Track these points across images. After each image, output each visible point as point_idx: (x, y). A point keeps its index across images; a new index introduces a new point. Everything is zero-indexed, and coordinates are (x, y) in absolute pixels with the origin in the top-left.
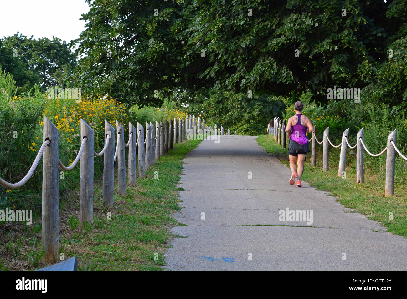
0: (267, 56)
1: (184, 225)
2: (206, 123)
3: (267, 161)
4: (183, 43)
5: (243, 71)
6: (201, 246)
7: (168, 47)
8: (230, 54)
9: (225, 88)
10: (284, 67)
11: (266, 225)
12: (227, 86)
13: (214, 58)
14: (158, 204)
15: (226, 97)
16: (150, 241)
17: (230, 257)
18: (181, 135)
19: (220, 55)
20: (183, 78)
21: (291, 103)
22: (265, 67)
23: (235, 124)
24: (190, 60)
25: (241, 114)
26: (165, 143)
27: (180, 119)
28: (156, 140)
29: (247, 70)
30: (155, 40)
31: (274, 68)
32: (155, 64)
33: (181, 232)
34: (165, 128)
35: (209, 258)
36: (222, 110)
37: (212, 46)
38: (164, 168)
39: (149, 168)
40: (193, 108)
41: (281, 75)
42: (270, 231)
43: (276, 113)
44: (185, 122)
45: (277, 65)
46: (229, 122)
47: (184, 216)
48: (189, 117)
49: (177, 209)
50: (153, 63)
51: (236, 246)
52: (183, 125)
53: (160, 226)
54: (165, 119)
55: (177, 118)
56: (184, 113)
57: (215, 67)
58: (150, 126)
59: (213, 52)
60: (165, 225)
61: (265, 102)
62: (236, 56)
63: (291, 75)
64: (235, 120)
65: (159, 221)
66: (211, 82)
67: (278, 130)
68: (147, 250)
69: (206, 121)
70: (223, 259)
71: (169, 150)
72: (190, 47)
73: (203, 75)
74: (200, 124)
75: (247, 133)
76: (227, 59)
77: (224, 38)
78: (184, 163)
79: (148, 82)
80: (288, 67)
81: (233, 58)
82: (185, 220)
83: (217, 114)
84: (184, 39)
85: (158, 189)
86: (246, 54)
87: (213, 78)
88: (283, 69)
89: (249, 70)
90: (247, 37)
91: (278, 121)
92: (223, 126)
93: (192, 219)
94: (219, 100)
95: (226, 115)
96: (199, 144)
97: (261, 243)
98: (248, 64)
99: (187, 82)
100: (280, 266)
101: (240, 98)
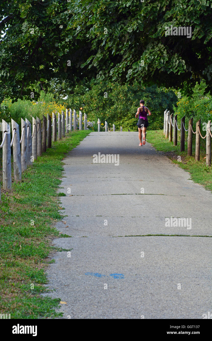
0: (156, 42)
1: (67, 236)
2: (88, 117)
3: (157, 161)
4: (61, 27)
5: (130, 60)
6: (87, 261)
7: (44, 32)
8: (115, 41)
9: (110, 79)
10: (176, 55)
11: (158, 235)
12: (111, 78)
13: (97, 44)
14: (37, 213)
15: (110, 88)
16: (29, 256)
17: (119, 273)
18: (61, 131)
19: (104, 42)
20: (61, 68)
21: (183, 95)
22: (154, 55)
23: (121, 118)
24: (70, 47)
25: (127, 107)
26: (43, 141)
27: (59, 114)
28: (33, 139)
29: (134, 59)
30: (29, 24)
31: (165, 56)
32: (30, 52)
33: (64, 245)
34: (42, 124)
35: (96, 274)
36: (106, 103)
37: (95, 31)
38: (42, 171)
39: (26, 171)
40: (73, 101)
41: (173, 64)
42: (162, 241)
43: (166, 106)
44: (64, 117)
45: (168, 53)
46: (114, 116)
47: (66, 225)
48: (69, 111)
49: (59, 217)
50: (27, 50)
51: (125, 260)
52: (62, 121)
53: (40, 238)
54: (42, 113)
55: (56, 112)
56: (63, 107)
57: (98, 55)
58: (26, 124)
59: (96, 38)
60: (45, 236)
61: (154, 93)
62: (122, 43)
63: (184, 65)
64: (120, 113)
65: (39, 232)
66: (94, 72)
67: (168, 125)
68: (26, 266)
69: (87, 115)
70: (111, 275)
71: (47, 149)
72: (69, 32)
73: (85, 64)
74: (81, 118)
75: (134, 128)
76: (111, 47)
77: (108, 22)
78: (65, 164)
79: (23, 72)
80: (180, 55)
81: (118, 45)
82: (68, 230)
83: (100, 107)
84: (62, 23)
85: (36, 195)
86: (133, 40)
87: (95, 67)
88: (174, 58)
89: (136, 59)
90: (134, 20)
91: (169, 115)
92: (106, 121)
93: (75, 230)
94: (102, 91)
95: (111, 108)
96: (81, 142)
97: (153, 256)
98: (135, 51)
99: (67, 72)
100: (174, 282)
101: (126, 89)
